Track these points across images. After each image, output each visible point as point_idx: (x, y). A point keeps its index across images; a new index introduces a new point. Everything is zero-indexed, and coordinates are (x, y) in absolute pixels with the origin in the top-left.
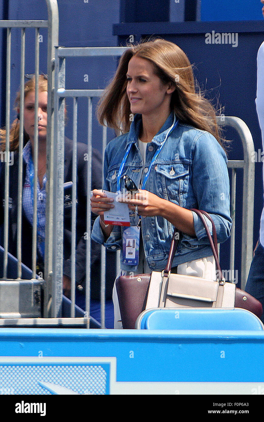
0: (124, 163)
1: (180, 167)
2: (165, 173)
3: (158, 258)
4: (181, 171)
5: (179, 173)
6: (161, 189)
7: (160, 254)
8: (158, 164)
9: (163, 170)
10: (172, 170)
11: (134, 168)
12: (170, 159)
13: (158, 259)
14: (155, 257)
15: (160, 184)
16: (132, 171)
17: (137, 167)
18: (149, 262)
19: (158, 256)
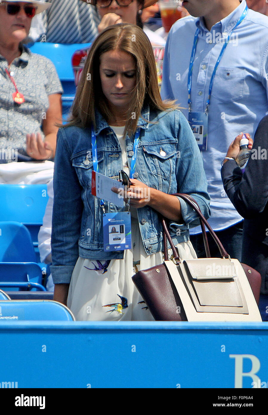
0: (95, 149)
1: (168, 148)
2: (156, 154)
3: (153, 241)
4: (170, 151)
5: (169, 153)
6: (155, 170)
7: (154, 237)
8: (145, 145)
9: (153, 151)
10: (161, 150)
11: (110, 153)
12: (155, 140)
13: (153, 243)
14: (151, 241)
15: (153, 166)
16: (110, 156)
17: (114, 152)
18: (146, 246)
19: (153, 240)
